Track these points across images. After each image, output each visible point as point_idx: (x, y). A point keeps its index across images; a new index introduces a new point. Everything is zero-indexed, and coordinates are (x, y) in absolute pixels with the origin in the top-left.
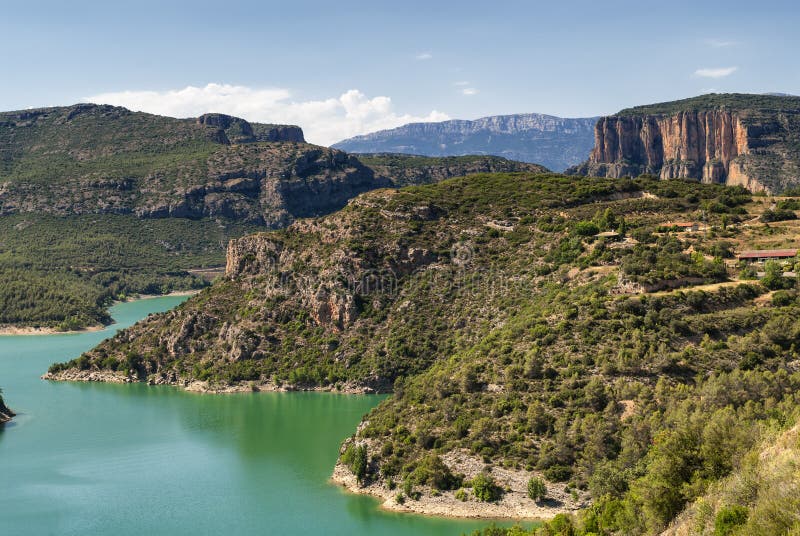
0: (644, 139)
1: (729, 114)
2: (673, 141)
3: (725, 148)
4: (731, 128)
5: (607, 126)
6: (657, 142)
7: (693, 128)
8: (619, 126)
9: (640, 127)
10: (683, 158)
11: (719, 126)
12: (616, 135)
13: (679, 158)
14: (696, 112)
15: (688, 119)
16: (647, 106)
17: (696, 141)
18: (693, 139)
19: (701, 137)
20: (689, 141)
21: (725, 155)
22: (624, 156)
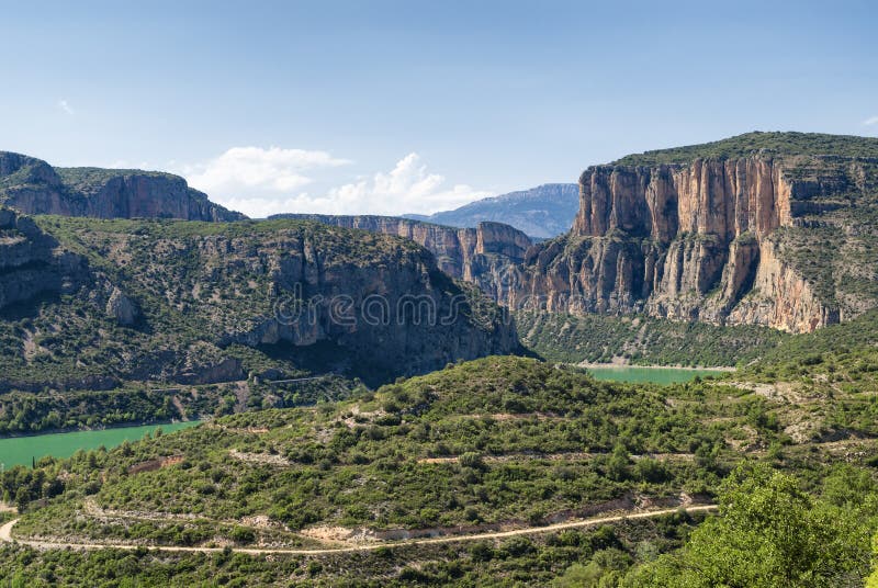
0: (650, 202)
1: (770, 163)
2: (690, 203)
3: (761, 216)
4: (770, 183)
5: (598, 180)
6: (670, 206)
7: (717, 185)
8: (613, 178)
9: (647, 182)
10: (701, 229)
11: (753, 182)
12: (608, 193)
13: (695, 231)
14: (723, 158)
15: (710, 170)
16: (664, 151)
17: (719, 205)
18: (716, 201)
19: (728, 198)
20: (710, 203)
21: (761, 227)
22: (620, 226)
